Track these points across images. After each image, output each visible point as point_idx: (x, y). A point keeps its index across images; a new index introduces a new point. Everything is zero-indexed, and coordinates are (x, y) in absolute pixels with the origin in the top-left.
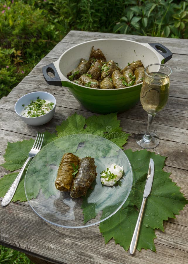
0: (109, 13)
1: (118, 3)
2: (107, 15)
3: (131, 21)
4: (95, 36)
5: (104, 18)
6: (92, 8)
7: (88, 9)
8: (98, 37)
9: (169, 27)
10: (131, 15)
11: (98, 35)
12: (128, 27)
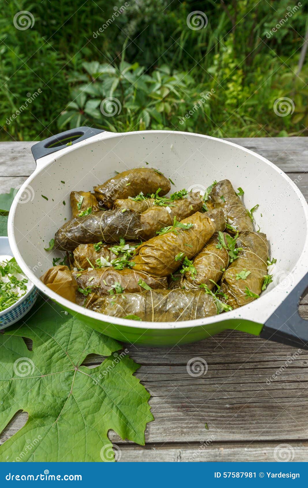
0: (46, 97)
1: (59, 80)
2: (44, 99)
3: (84, 108)
4: (12, 152)
5: (39, 106)
6: (12, 90)
7: (7, 93)
8: (19, 152)
9: (148, 112)
10: (83, 99)
11: (18, 149)
12: (82, 118)
